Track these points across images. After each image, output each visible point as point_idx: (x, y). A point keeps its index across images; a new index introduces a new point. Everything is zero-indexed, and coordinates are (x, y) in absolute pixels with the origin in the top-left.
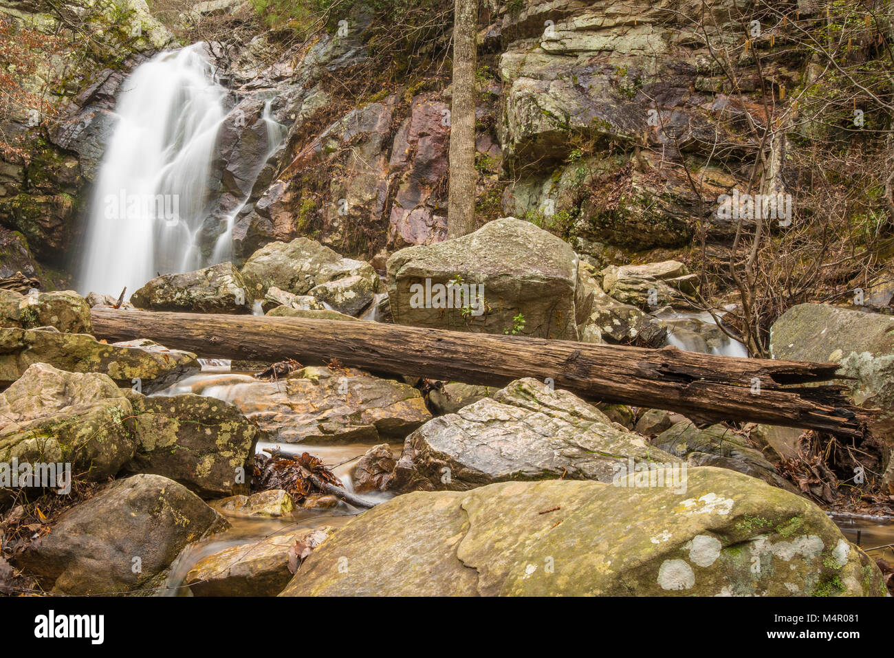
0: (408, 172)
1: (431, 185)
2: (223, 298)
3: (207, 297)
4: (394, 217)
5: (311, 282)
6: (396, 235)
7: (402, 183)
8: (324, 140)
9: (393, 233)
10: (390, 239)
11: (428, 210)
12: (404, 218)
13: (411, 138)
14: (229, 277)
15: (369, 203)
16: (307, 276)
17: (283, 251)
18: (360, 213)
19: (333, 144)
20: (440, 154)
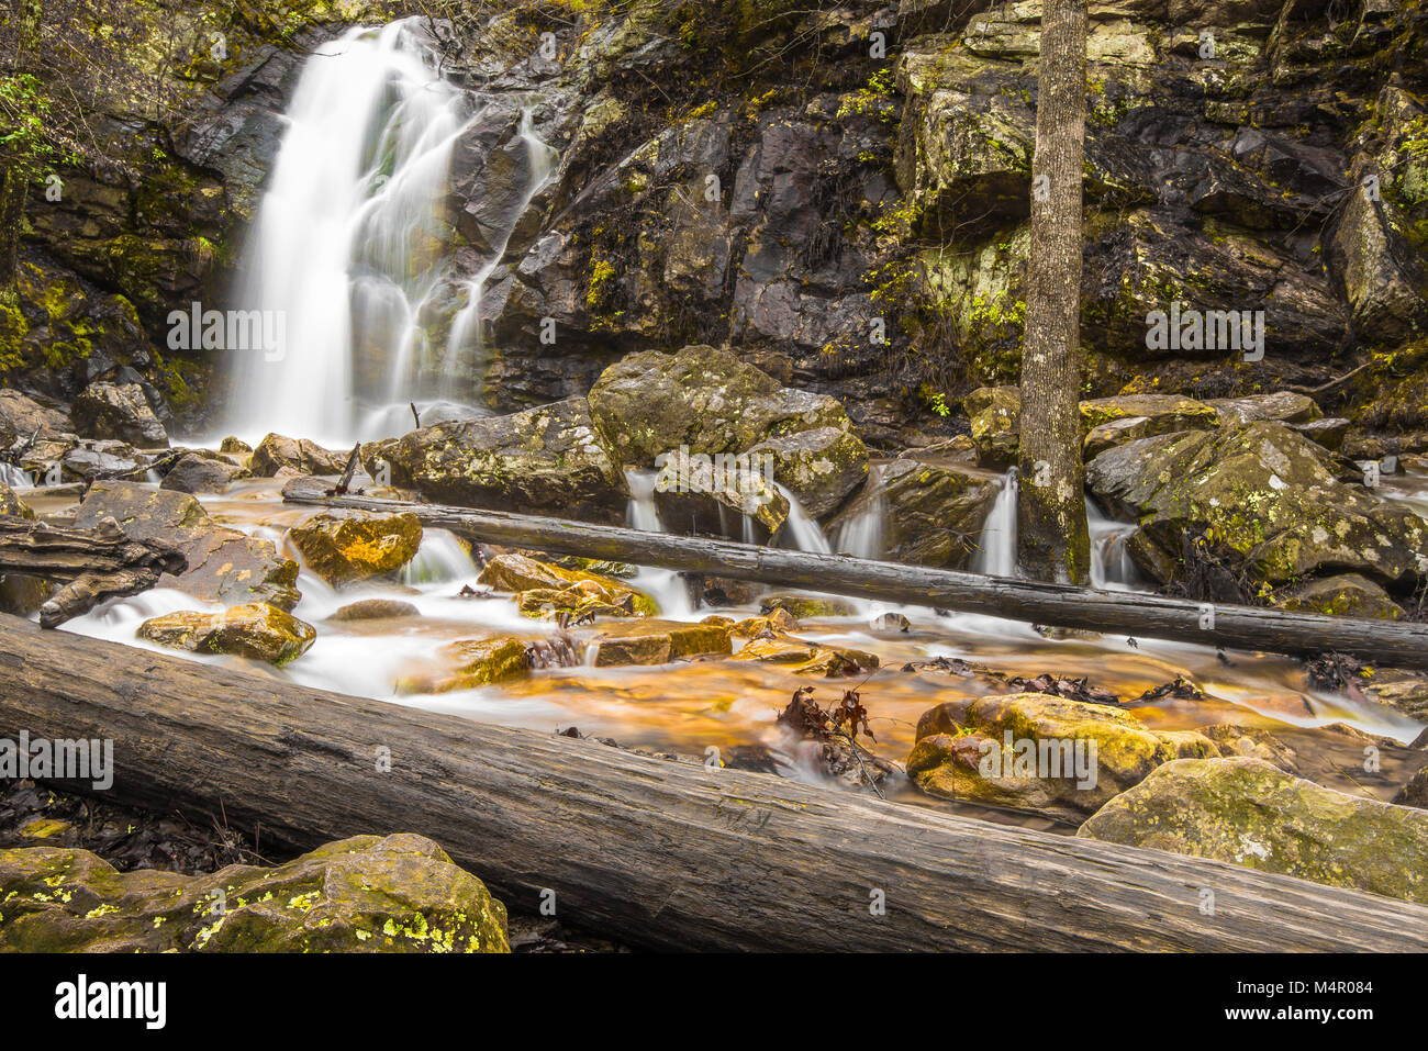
0: (760, 227)
1: (795, 248)
2: (573, 475)
3: (538, 471)
4: (740, 297)
5: (728, 434)
6: (746, 323)
7: (751, 242)
8: (625, 173)
9: (741, 318)
10: (735, 329)
11: (792, 285)
12: (757, 297)
13: (762, 175)
14: (586, 430)
15: (702, 271)
16: (718, 421)
17: (665, 369)
18: (688, 287)
19: (639, 180)
20: (807, 201)
